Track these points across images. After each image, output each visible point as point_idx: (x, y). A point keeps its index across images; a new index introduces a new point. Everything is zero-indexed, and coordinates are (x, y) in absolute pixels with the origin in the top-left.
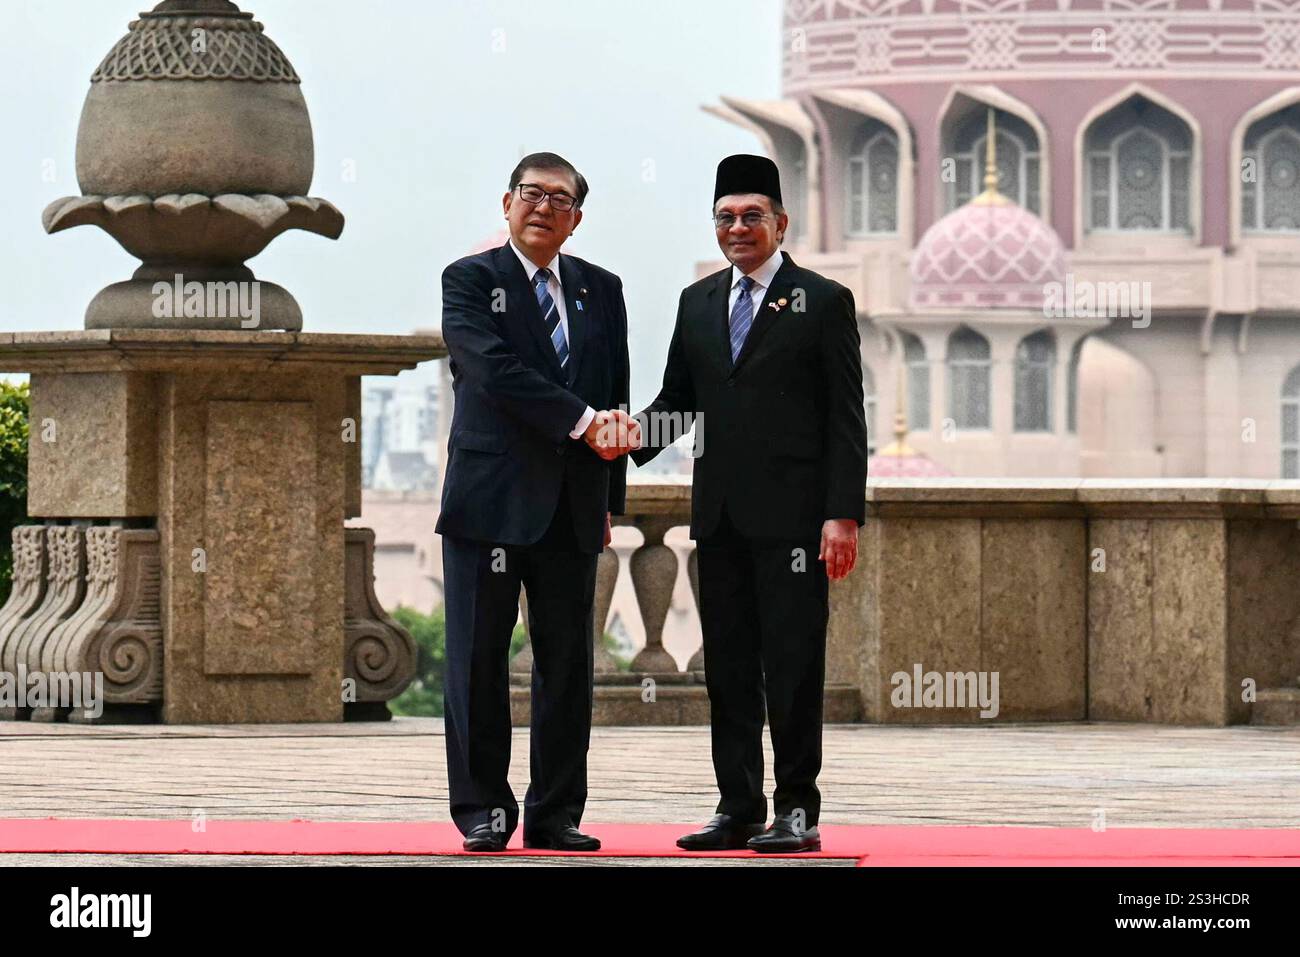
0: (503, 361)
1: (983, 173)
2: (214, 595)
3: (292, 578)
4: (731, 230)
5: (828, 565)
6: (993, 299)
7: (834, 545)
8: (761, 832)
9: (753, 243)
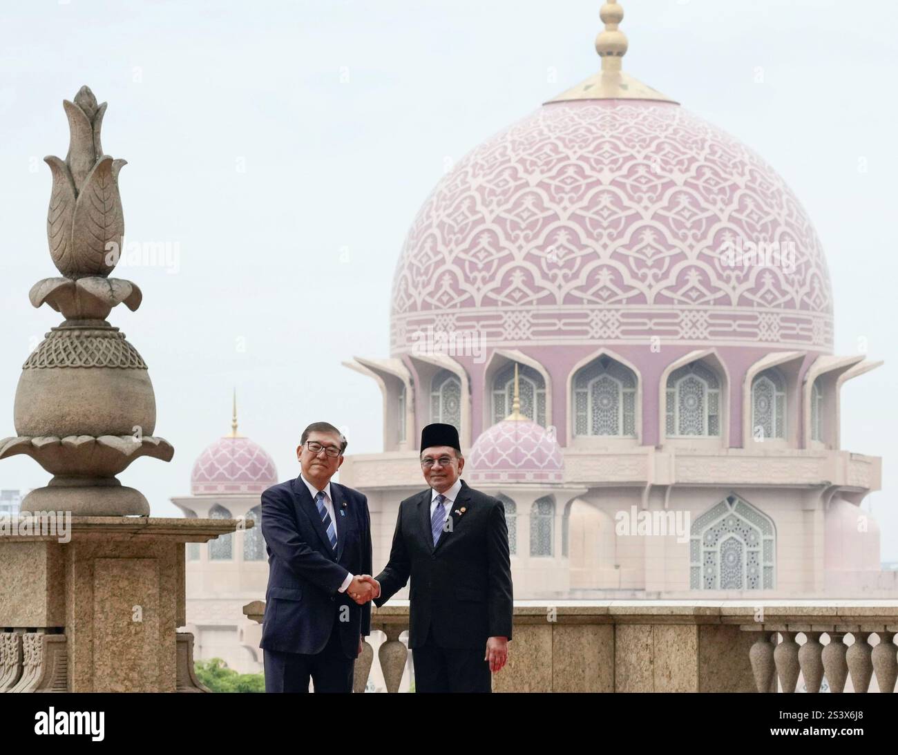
1: (512, 402)
2: (99, 673)
3: (145, 663)
4: (432, 468)
5: (490, 663)
6: (518, 478)
7: (494, 652)
9: (445, 476)
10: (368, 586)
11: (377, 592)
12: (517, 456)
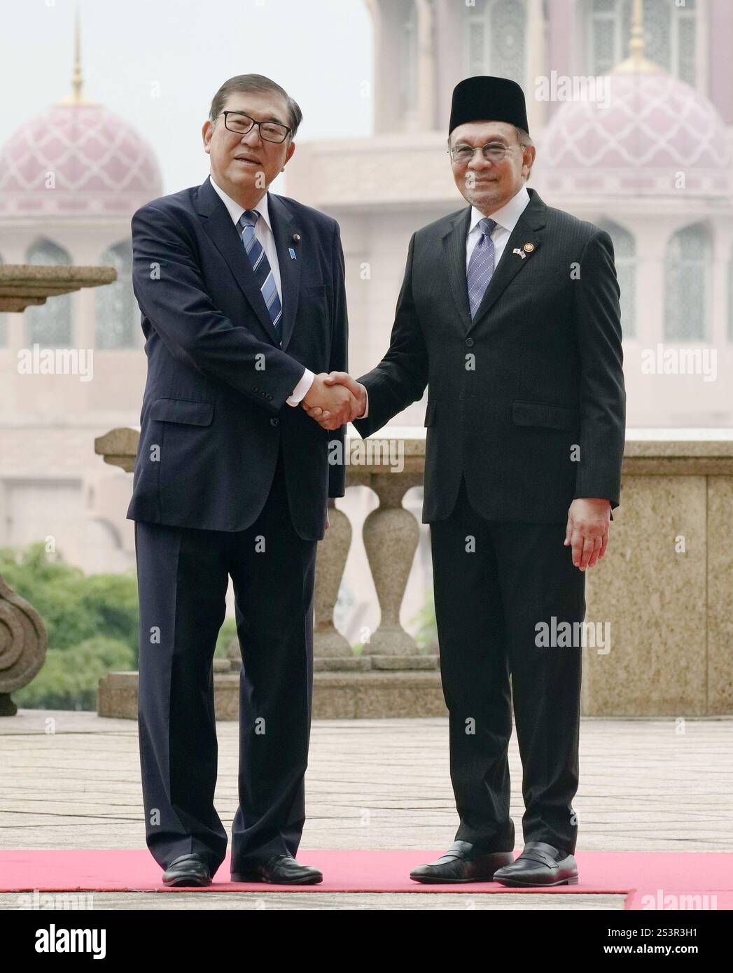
0: (207, 319)
4: (470, 164)
5: (574, 552)
7: (582, 528)
8: (506, 863)
9: (495, 180)
10: (343, 393)
11: (361, 406)
12: (637, 143)
